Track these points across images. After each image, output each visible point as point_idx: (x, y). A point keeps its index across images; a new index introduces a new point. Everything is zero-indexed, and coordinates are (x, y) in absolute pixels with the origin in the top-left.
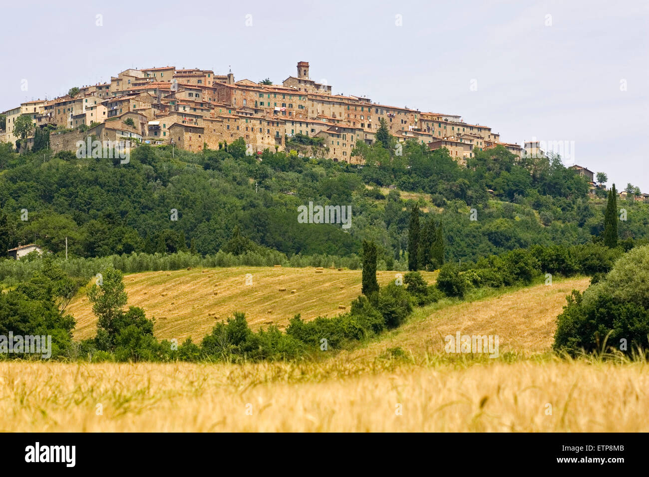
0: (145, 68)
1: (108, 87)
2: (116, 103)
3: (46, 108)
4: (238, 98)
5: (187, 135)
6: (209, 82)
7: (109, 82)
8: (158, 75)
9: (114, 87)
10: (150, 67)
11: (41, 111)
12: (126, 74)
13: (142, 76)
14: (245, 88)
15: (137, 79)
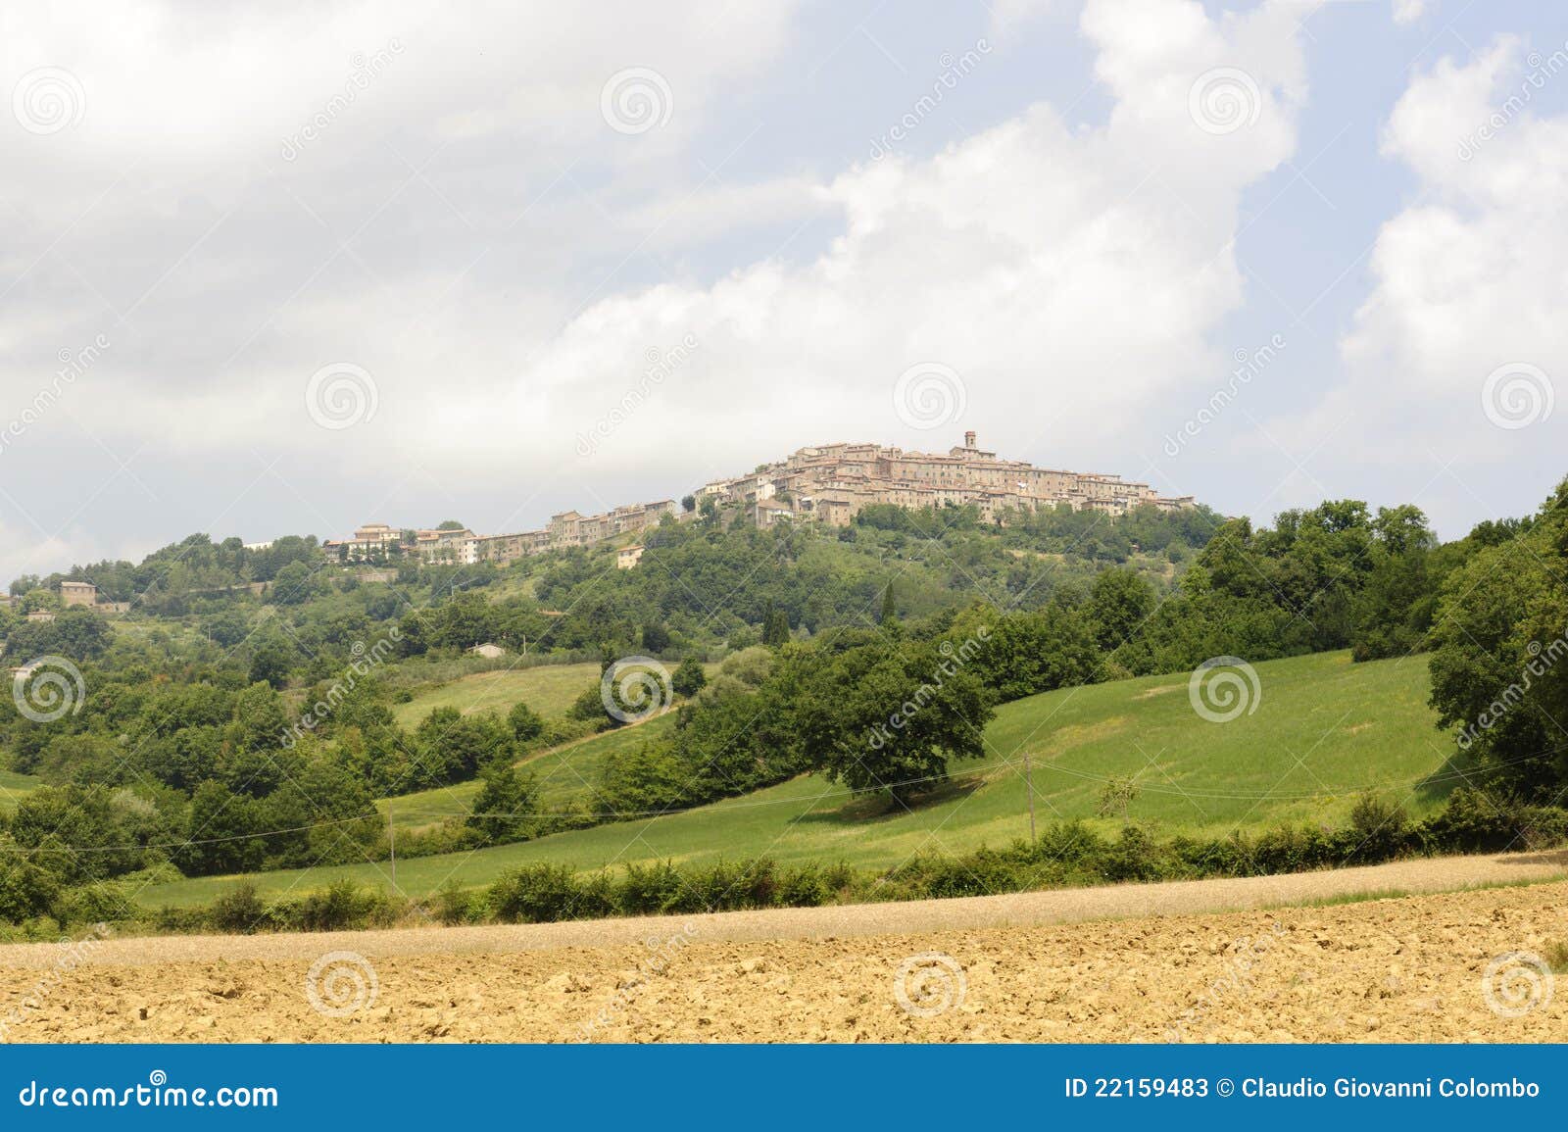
0: (818, 446)
1: (785, 465)
2: (784, 480)
3: (728, 487)
4: (897, 470)
5: (833, 509)
6: (872, 457)
7: (786, 460)
8: (831, 450)
9: (791, 466)
10: (824, 444)
11: (725, 491)
12: (801, 452)
13: (816, 453)
14: (906, 460)
15: (810, 456)
